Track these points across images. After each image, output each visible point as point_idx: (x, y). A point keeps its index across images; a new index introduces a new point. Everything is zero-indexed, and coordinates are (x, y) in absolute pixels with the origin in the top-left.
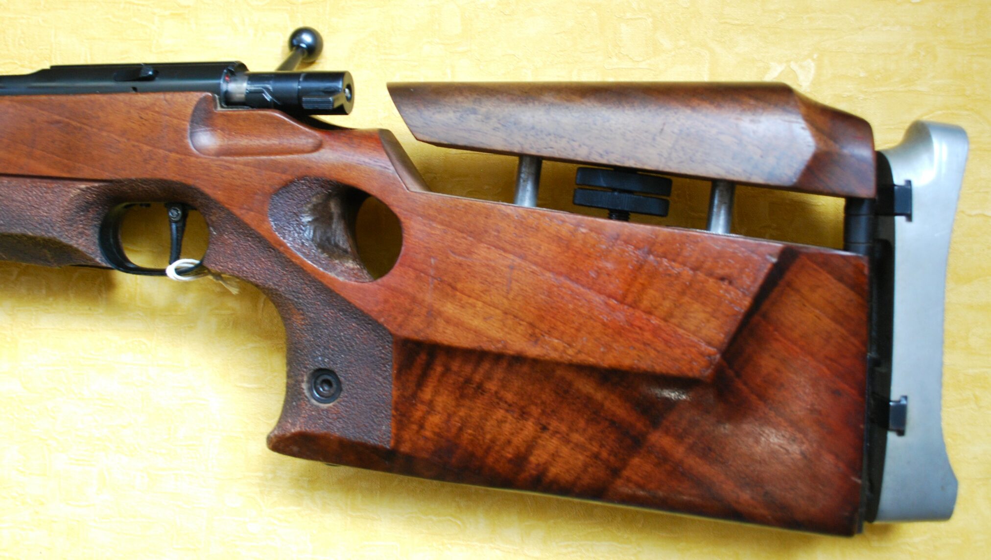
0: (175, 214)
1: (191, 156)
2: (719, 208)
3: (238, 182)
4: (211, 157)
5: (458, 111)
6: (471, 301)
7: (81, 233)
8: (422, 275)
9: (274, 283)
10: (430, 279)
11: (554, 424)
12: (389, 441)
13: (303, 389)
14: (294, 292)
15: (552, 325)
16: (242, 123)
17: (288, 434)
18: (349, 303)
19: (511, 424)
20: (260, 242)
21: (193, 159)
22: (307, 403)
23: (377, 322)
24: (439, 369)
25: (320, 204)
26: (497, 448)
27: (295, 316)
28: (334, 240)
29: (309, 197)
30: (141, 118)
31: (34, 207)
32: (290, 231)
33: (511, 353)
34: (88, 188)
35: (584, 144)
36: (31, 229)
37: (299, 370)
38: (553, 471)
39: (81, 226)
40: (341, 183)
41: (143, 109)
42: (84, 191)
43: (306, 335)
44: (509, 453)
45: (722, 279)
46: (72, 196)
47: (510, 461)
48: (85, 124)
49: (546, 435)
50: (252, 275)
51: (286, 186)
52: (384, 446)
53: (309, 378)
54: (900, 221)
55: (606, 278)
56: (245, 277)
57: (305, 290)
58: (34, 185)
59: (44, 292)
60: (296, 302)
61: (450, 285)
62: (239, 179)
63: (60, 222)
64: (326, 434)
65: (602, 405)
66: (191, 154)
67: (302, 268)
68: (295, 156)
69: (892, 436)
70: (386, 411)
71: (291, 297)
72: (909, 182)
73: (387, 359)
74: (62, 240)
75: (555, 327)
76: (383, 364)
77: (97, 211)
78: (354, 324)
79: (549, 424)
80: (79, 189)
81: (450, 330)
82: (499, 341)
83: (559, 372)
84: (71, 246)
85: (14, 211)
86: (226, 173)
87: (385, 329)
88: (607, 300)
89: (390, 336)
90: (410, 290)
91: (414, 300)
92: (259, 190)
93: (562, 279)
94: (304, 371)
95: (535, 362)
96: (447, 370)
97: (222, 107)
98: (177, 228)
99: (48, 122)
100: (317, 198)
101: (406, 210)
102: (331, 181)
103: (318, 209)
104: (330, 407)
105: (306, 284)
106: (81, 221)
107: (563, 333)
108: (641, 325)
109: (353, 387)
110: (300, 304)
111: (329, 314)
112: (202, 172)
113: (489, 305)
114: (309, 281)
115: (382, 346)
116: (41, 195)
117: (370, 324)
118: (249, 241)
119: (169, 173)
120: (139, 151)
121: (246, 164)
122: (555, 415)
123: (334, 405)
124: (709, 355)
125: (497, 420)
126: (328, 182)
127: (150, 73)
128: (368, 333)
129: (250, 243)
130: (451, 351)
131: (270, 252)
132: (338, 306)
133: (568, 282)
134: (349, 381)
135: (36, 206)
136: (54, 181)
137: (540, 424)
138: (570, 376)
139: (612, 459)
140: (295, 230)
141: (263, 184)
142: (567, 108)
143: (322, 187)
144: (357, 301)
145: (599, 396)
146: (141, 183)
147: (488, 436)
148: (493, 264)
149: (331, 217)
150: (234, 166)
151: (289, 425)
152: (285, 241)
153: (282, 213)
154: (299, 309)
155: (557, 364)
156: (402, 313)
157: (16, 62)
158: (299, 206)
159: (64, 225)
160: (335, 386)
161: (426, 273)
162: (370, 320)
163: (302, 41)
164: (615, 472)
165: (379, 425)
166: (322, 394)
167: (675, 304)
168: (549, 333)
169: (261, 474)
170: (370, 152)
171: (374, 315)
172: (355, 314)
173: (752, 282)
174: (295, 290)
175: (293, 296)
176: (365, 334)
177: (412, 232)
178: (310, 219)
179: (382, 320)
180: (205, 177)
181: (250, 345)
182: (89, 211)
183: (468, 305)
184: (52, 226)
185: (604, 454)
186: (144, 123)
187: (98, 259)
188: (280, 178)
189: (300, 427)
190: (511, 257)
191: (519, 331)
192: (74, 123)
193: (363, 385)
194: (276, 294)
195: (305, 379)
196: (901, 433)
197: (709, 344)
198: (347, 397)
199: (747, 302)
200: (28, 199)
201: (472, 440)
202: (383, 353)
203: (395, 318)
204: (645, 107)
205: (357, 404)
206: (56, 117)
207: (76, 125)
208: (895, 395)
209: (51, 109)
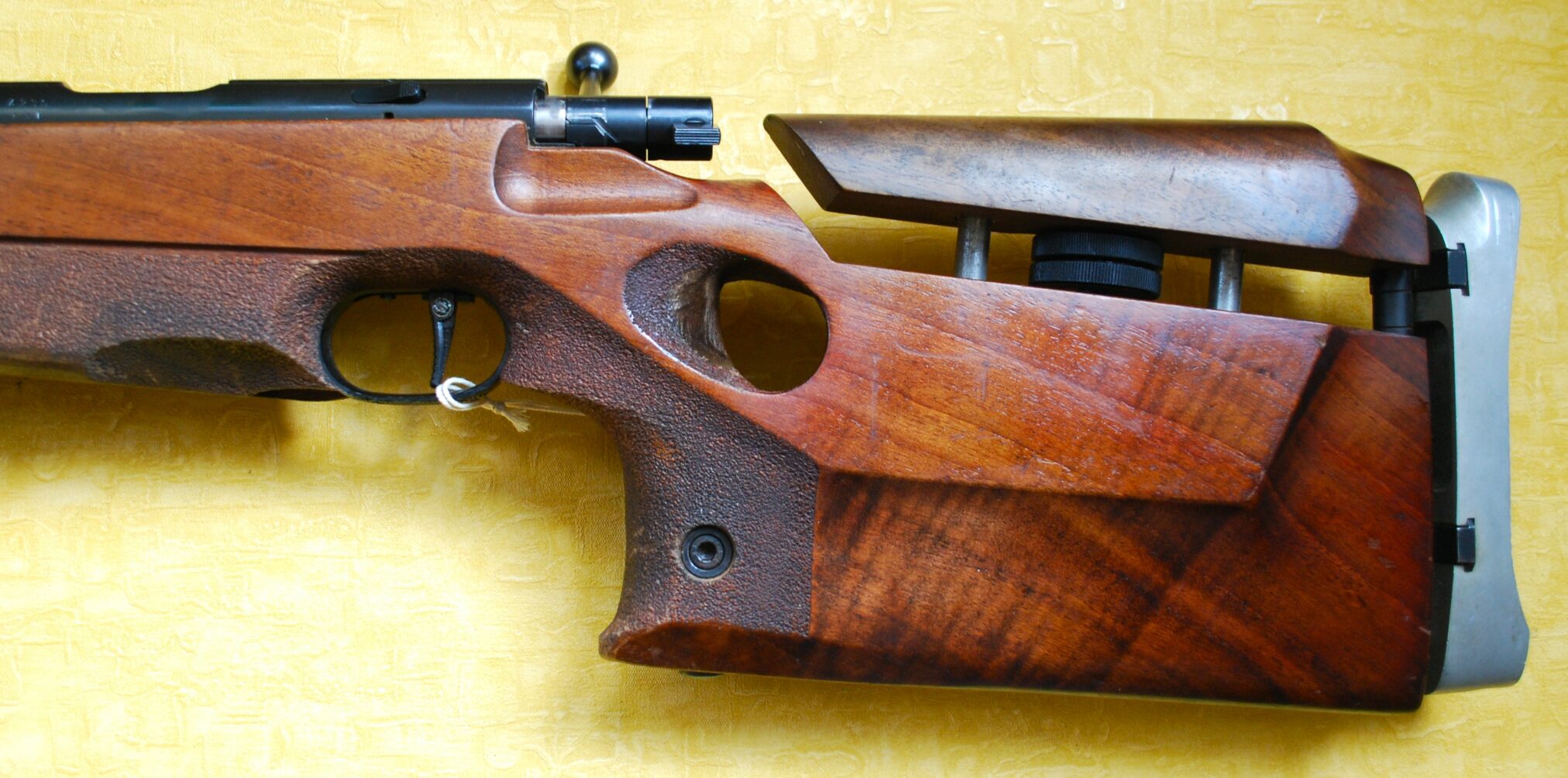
0: (443, 307)
1: (499, 214)
3: (576, 252)
4: (531, 215)
5: (897, 151)
6: (932, 413)
7: (302, 337)
8: (861, 379)
9: (628, 402)
10: (872, 384)
11: (1042, 583)
12: (807, 626)
13: (673, 558)
14: (661, 413)
15: (1047, 442)
16: (569, 167)
17: (650, 629)
18: (753, 424)
19: (982, 588)
20: (609, 341)
21: (501, 218)
22: (682, 579)
23: (795, 449)
24: (884, 515)
25: (692, 284)
26: (962, 624)
27: (659, 450)
28: (708, 338)
29: (680, 273)
30: (414, 156)
31: (227, 294)
32: (654, 324)
33: (990, 483)
34: (322, 264)
35: (1073, 196)
36: (223, 329)
37: (665, 531)
38: (1039, 652)
39: (300, 326)
40: (732, 252)
41: (417, 143)
42: (315, 268)
43: (679, 477)
44: (978, 630)
45: (1261, 371)
46: (296, 277)
47: (980, 641)
48: (316, 165)
49: (1031, 600)
50: (593, 391)
51: (649, 258)
52: (800, 634)
53: (683, 543)
54: (1456, 294)
55: (1114, 374)
56: (580, 395)
57: (679, 409)
58: (230, 260)
60: (663, 429)
61: (900, 392)
62: (578, 247)
63: (274, 317)
64: (711, 622)
65: (1109, 552)
66: (498, 211)
67: (678, 376)
68: (662, 214)
69: (1458, 572)
70: (803, 582)
71: (656, 422)
72: (1462, 246)
73: (807, 505)
74: (275, 346)
75: (1050, 445)
76: (800, 513)
77: (323, 303)
78: (756, 456)
79: (1036, 584)
80: (309, 265)
81: (904, 456)
82: (973, 468)
83: (1055, 507)
84: (285, 357)
85: (192, 302)
86: (555, 238)
87: (808, 459)
88: (1117, 404)
89: (814, 470)
90: (843, 401)
91: (849, 415)
92: (608, 262)
93: (1056, 378)
94: (674, 532)
95: (1023, 493)
96: (895, 514)
98: (444, 329)
99: (251, 162)
100: (690, 276)
101: (833, 289)
102: (716, 249)
103: (690, 291)
104: (720, 582)
105: (683, 400)
106: (301, 317)
107: (1061, 451)
108: (1163, 436)
109: (754, 549)
110: (670, 431)
111: (717, 444)
112: (515, 237)
113: (959, 418)
114: (688, 395)
115: (799, 486)
116: (240, 275)
117: (784, 454)
118: (589, 339)
119: (464, 238)
120: (412, 206)
121: (588, 225)
122: (1044, 571)
123: (723, 579)
124: (1251, 473)
125: (963, 583)
126: (712, 250)
127: (417, 92)
128: (779, 468)
129: (590, 343)
130: (904, 487)
131: (626, 355)
132: (732, 430)
133: (1065, 383)
134: (747, 541)
135: (233, 294)
136: (261, 254)
137: (1023, 585)
138: (1069, 512)
139: (1119, 627)
140: (661, 322)
141: (615, 254)
142: (1045, 148)
143: (700, 258)
144: (766, 421)
145: (1105, 538)
146: (412, 256)
147: (950, 608)
148: (960, 360)
149: (703, 307)
150: (567, 228)
151: (652, 615)
152: (648, 338)
153: (642, 297)
154: (666, 440)
155: (1054, 495)
156: (833, 434)
158: (665, 287)
159: (278, 324)
160: (720, 551)
161: (866, 377)
162: (786, 447)
164: (1122, 646)
165: (793, 604)
166: (700, 564)
167: (1205, 407)
168: (1042, 453)
169: (544, 713)
170: (771, 208)
171: (791, 439)
172: (761, 441)
173: (1298, 374)
174: (663, 411)
175: (659, 419)
176: (774, 469)
177: (843, 319)
178: (677, 306)
179: (804, 446)
180: (522, 245)
182: (314, 303)
183: (928, 420)
184: (259, 325)
185: (1109, 621)
186: (419, 163)
187: (322, 379)
188: (639, 246)
189: (671, 616)
190: (985, 349)
191: (1002, 452)
192: (300, 164)
193: (770, 546)
194: (631, 418)
195: (678, 542)
196: (1469, 567)
197: (1253, 458)
198: (744, 565)
199: (1294, 399)
200: (217, 283)
201: (927, 616)
202: (801, 496)
203: (824, 443)
204: (1146, 148)
205: (759, 574)
206: (268, 155)
207: (303, 166)
208: (1461, 519)
209: (258, 142)
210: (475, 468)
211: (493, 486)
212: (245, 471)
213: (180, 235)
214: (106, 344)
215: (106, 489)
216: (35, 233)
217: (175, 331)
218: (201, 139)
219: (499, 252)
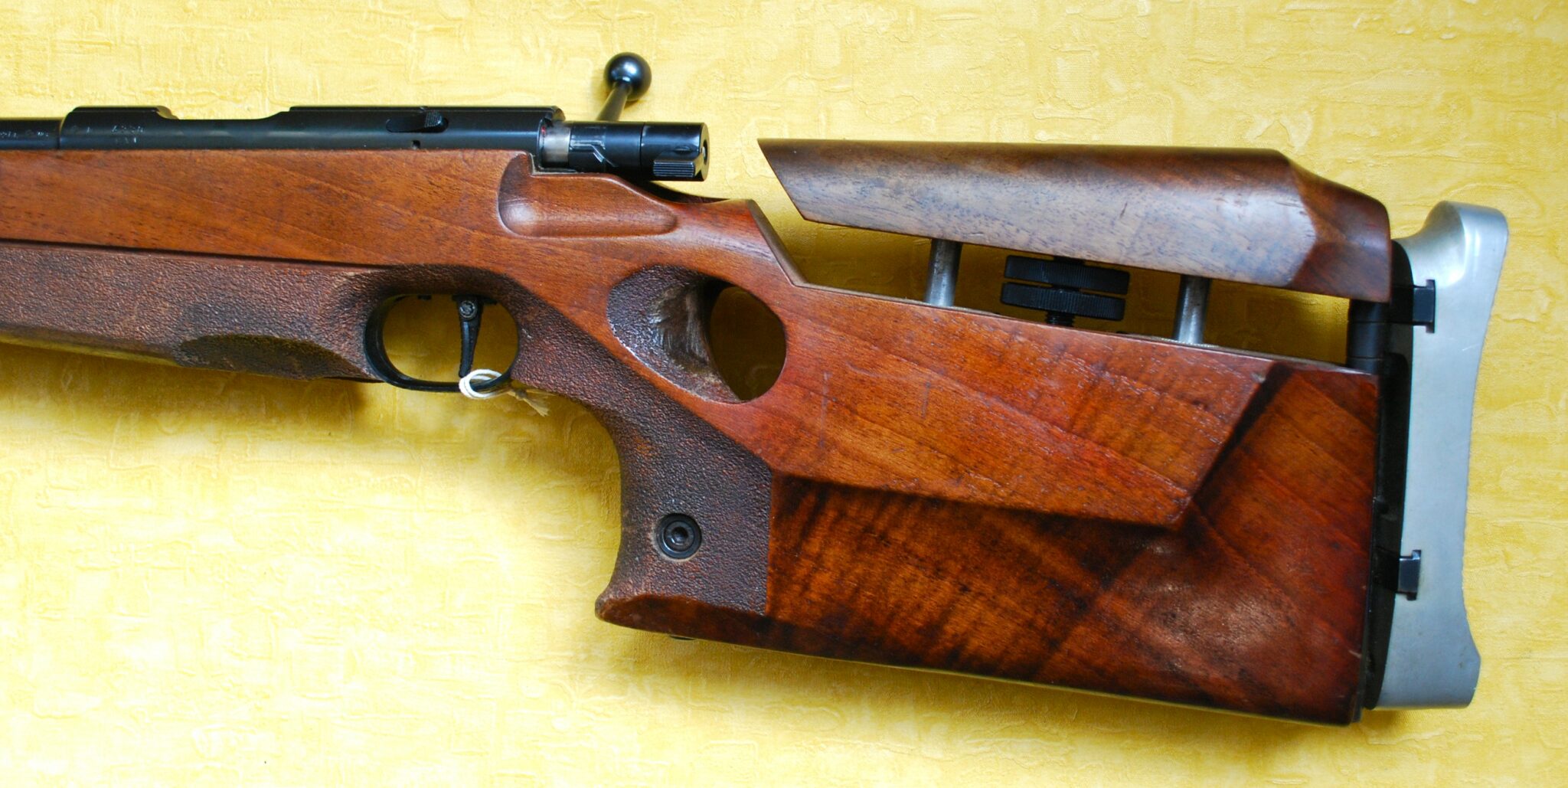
0: (467, 309)
1: (502, 236)
2: (1190, 311)
3: (566, 272)
4: (529, 238)
5: (859, 183)
6: (875, 427)
7: (345, 335)
8: (812, 393)
9: (612, 403)
10: (822, 400)
11: (977, 584)
12: (763, 606)
13: (649, 539)
14: (639, 414)
15: (980, 460)
16: (568, 193)
17: (629, 599)
18: (715, 430)
19: (921, 584)
20: (595, 350)
21: (503, 239)
22: (656, 558)
23: (751, 453)
24: (831, 514)
25: (672, 300)
26: (903, 614)
27: (639, 446)
28: (690, 346)
29: (660, 291)
30: (431, 184)
31: (281, 300)
32: (635, 336)
33: (927, 493)
34: (356, 276)
35: (1023, 229)
36: (278, 329)
37: (644, 516)
38: (974, 643)
39: (344, 326)
40: (704, 274)
41: (434, 172)
42: (351, 280)
43: (655, 470)
44: (918, 620)
45: (1196, 402)
46: (336, 286)
47: (919, 630)
48: (351, 190)
49: (966, 598)
50: (582, 393)
51: (631, 276)
52: (757, 612)
53: (658, 527)
54: (1419, 331)
55: (1049, 400)
56: (572, 395)
57: (655, 412)
58: (282, 271)
59: (263, 410)
60: (642, 428)
61: (847, 407)
62: (568, 267)
63: (318, 320)
64: (680, 597)
65: (1040, 560)
66: (501, 233)
67: (653, 384)
68: (642, 238)
69: (1400, 601)
70: (760, 568)
71: (635, 422)
72: (1432, 282)
73: (763, 502)
74: (320, 344)
75: (984, 462)
76: (757, 508)
77: (364, 306)
78: (720, 457)
79: (971, 584)
80: (346, 277)
81: (848, 465)
82: (911, 479)
83: (987, 518)
84: (331, 353)
85: (254, 305)
86: (549, 259)
87: (762, 463)
88: (1049, 427)
89: (768, 472)
90: (796, 413)
91: (800, 426)
92: (594, 281)
93: (993, 400)
94: (650, 517)
95: (957, 504)
96: (842, 514)
97: (538, 169)
98: (469, 327)
99: (299, 187)
100: (669, 293)
101: (791, 311)
102: (690, 271)
103: (671, 306)
104: (687, 563)
105: (657, 404)
106: (344, 319)
107: (994, 469)
108: (1092, 459)
109: (717, 537)
110: (647, 430)
111: (687, 444)
112: (516, 257)
113: (900, 433)
114: (662, 401)
115: (757, 486)
116: (292, 284)
117: (743, 457)
118: (579, 348)
119: (472, 257)
120: (429, 227)
121: (577, 247)
122: (979, 573)
123: (690, 561)
124: (1178, 498)
125: (903, 579)
126: (686, 272)
127: (439, 122)
128: (739, 468)
129: (580, 351)
130: (848, 491)
131: (609, 363)
132: (699, 433)
133: (1001, 405)
134: (712, 529)
135: (286, 299)
136: (310, 267)
137: (959, 583)
138: (1000, 523)
139: (1050, 628)
140: (641, 334)
141: (600, 274)
142: (1001, 181)
143: (677, 278)
144: (726, 427)
145: (1036, 548)
146: (430, 270)
147: (892, 600)
148: (904, 380)
149: (685, 318)
150: (560, 250)
151: (631, 587)
152: (629, 349)
153: (624, 312)
154: (645, 438)
155: (985, 508)
156: (784, 442)
157: (213, 92)
158: (646, 303)
159: (323, 325)
160: (691, 536)
161: (817, 392)
162: (743, 451)
163: (625, 74)
164: (1053, 644)
165: (751, 586)
166: (674, 547)
167: (1136, 434)
168: (975, 469)
169: (570, 654)
170: (742, 234)
171: (748, 444)
172: (723, 444)
173: (1232, 407)
174: (642, 413)
175: (639, 420)
176: (734, 469)
177: (799, 339)
178: (658, 320)
179: (759, 451)
180: (521, 264)
181: (554, 483)
182: (354, 306)
183: (871, 433)
184: (306, 326)
185: (1041, 622)
186: (436, 190)
187: (364, 370)
188: (621, 266)
189: (646, 590)
190: (928, 372)
191: (938, 466)
192: (338, 189)
193: (731, 535)
194: (615, 417)
195: (654, 526)
196: (1412, 596)
197: (1177, 483)
198: (709, 550)
199: (1226, 432)
200: (274, 290)
201: (871, 605)
202: (758, 494)
203: (777, 449)
204: (1102, 182)
205: (722, 558)
206: (312, 181)
207: (341, 191)
208: (1406, 549)
209: (304, 168)
210: (516, 439)
211: (531, 455)
212: (326, 433)
213: (243, 249)
214: (188, 338)
215: (215, 443)
216: (131, 244)
217: (241, 330)
218: (258, 166)
219: (502, 270)
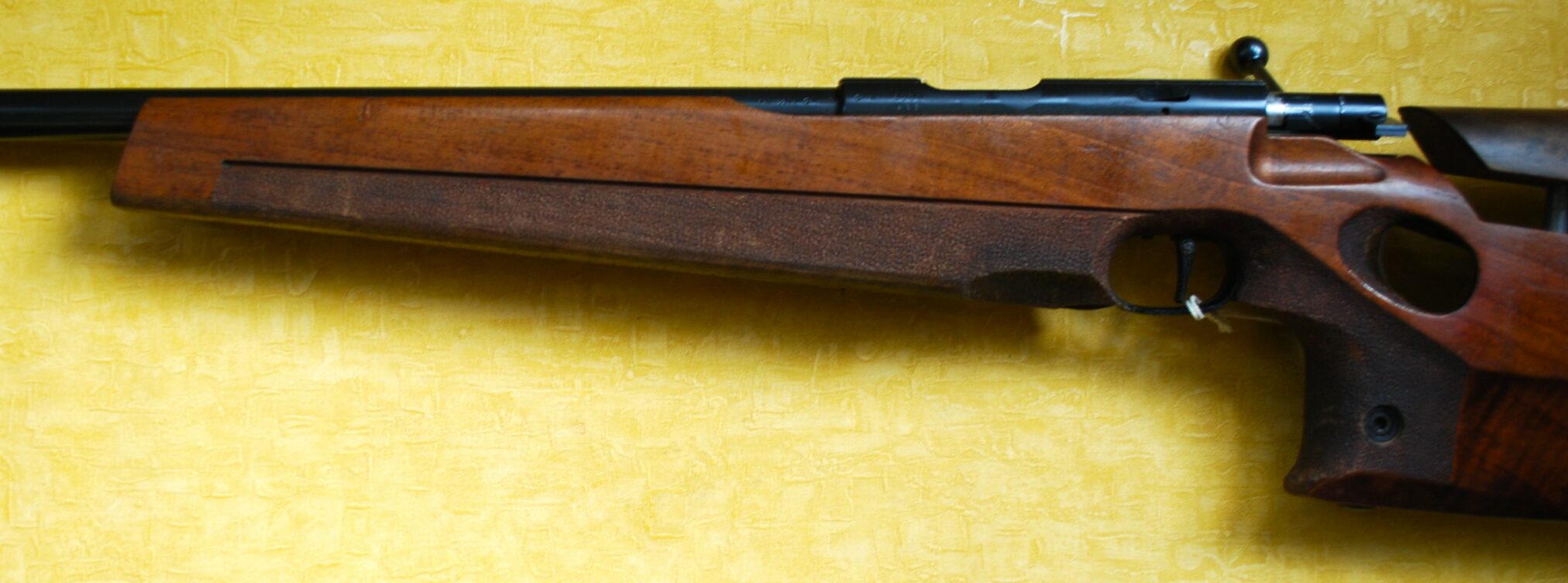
0: (1190, 246)
3: (1306, 213)
4: (1276, 185)
8: (1500, 305)
9: (1334, 318)
10: (1508, 309)
12: (1449, 476)
13: (1359, 428)
14: (1357, 326)
16: (1293, 150)
17: (1341, 476)
18: (1424, 336)
20: (1326, 275)
21: (1253, 187)
22: (1365, 442)
23: (1453, 354)
24: (1510, 400)
25: (1377, 234)
26: (1553, 476)
27: (1353, 352)
29: (1372, 227)
30: (1194, 143)
31: (1065, 240)
32: (1353, 262)
34: (1128, 219)
36: (1062, 265)
37: (1354, 408)
42: (1123, 223)
43: (1366, 371)
46: (1113, 229)
48: (1128, 149)
50: (1309, 310)
51: (1356, 216)
52: (1444, 481)
53: (1366, 417)
56: (1300, 313)
57: (1370, 324)
60: (1357, 337)
61: (1527, 315)
62: (1308, 210)
64: (1384, 472)
66: (1252, 184)
70: (1449, 446)
71: (1352, 332)
73: (1456, 392)
76: (1451, 397)
78: (1422, 358)
80: (1121, 220)
81: (1528, 361)
85: (1040, 245)
86: (1293, 203)
87: (1461, 361)
89: (1465, 368)
90: (1488, 321)
91: (1491, 330)
92: (1327, 220)
94: (1360, 409)
96: (1517, 400)
98: (1188, 261)
99: (1081, 146)
100: (1377, 229)
101: (1481, 241)
103: (1375, 239)
104: (1391, 444)
105: (1373, 318)
109: (1416, 422)
110: (1362, 339)
111: (1395, 348)
112: (1264, 202)
114: (1379, 315)
115: (1452, 379)
117: (1444, 357)
118: (1311, 274)
119: (1231, 202)
120: (1193, 179)
121: (1313, 193)
123: (1393, 442)
125: (1557, 449)
128: (1437, 366)
129: (1311, 277)
130: (1525, 381)
132: (1407, 339)
134: (1413, 416)
136: (1089, 212)
140: (1358, 260)
141: (1332, 215)
146: (1190, 214)
147: (1546, 466)
150: (1299, 195)
151: (1345, 466)
152: (1352, 274)
153: (1347, 245)
154: (1359, 345)
156: (1480, 344)
158: (1362, 236)
160: (1391, 423)
161: (1504, 304)
162: (1445, 352)
165: (1441, 460)
166: (1377, 432)
171: (1450, 347)
172: (1427, 347)
174: (1359, 325)
175: (1355, 331)
176: (1434, 367)
177: (1488, 262)
178: (1368, 249)
179: (1460, 352)
180: (1270, 208)
181: (1198, 391)
183: (1544, 334)
186: (1198, 149)
188: (1349, 208)
189: (1358, 468)
192: (1115, 148)
193: (1429, 420)
194: (1335, 329)
195: (1363, 417)
198: (1409, 433)
201: (1530, 470)
202: (1454, 386)
203: (1473, 350)
205: (1419, 439)
206: (1092, 141)
209: (1087, 132)
213: (1032, 198)
214: (980, 274)
215: (908, 368)
216: (930, 195)
217: (1029, 266)
218: (1046, 129)
219: (1252, 212)
